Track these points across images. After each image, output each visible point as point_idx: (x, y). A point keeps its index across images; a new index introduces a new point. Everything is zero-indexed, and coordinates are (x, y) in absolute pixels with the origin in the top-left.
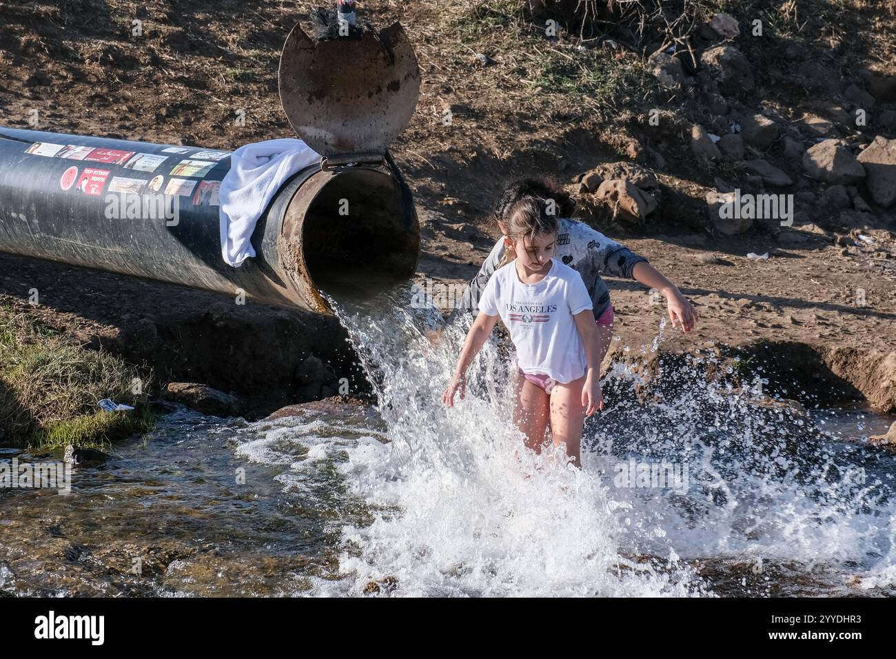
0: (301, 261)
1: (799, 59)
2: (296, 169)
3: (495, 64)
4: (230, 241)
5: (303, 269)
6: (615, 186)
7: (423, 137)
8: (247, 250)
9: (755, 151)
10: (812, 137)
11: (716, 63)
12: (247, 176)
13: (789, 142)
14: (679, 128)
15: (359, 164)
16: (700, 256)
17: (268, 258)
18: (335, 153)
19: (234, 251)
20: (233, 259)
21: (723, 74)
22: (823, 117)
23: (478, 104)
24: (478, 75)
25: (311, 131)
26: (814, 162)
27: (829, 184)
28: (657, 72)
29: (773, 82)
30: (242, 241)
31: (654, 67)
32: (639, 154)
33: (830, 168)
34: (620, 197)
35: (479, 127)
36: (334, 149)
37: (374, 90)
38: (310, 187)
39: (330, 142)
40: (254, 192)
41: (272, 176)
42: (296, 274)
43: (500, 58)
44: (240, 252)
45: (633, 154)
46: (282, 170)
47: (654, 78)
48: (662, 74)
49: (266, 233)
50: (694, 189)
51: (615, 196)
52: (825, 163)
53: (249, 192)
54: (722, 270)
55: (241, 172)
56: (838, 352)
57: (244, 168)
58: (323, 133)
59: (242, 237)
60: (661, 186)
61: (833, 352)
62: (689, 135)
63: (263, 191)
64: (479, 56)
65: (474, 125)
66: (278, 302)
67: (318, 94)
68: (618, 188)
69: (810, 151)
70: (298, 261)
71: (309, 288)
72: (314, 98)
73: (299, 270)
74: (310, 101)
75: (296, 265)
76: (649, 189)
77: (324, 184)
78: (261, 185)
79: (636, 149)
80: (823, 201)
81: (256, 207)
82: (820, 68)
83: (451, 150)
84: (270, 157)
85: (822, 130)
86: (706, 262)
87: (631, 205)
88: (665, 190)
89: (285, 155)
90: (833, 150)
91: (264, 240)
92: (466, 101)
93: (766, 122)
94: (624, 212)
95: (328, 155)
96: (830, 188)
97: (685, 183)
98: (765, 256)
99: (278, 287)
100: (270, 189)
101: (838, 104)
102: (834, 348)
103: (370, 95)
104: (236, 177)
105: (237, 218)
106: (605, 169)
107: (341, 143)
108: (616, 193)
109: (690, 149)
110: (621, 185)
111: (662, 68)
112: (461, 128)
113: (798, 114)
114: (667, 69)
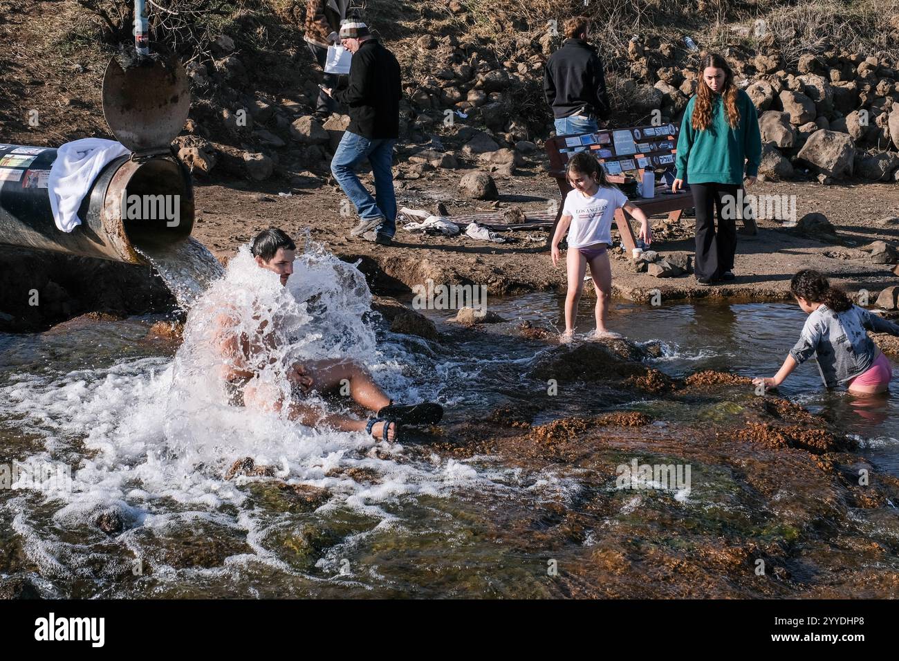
0: (122, 227)
1: (273, 64)
2: (108, 161)
3: (89, 71)
4: (61, 214)
5: (123, 233)
6: (190, 151)
7: (57, 122)
8: (75, 220)
9: (259, 124)
10: (291, 115)
11: (224, 67)
12: (72, 167)
13: (280, 118)
14: (214, 111)
15: (155, 157)
16: (254, 196)
17: (91, 224)
18: (140, 148)
19: (65, 220)
20: (65, 227)
21: (229, 75)
22: (296, 102)
23: (86, 99)
24: (80, 78)
25: (123, 134)
26: (298, 131)
27: (307, 145)
28: (192, 74)
29: (260, 79)
30: (72, 214)
31: (190, 71)
32: (195, 129)
33: (308, 135)
34: (194, 158)
35: (93, 115)
36: (138, 146)
37: (162, 103)
38: (123, 174)
39: (137, 141)
40: (79, 178)
41: (91, 166)
42: (115, 237)
43: (91, 67)
44: (70, 221)
45: (191, 130)
46: (98, 161)
47: (191, 78)
48: (195, 76)
49: (90, 208)
50: (235, 151)
51: (191, 158)
52: (305, 131)
53: (76, 178)
54: (270, 205)
55: (67, 163)
56: (389, 260)
57: (70, 161)
58: (131, 135)
59: (72, 210)
60: (216, 150)
61: (385, 261)
62: (221, 115)
63: (86, 178)
64: (77, 66)
65: (88, 113)
66: (93, 255)
67: (127, 107)
68: (193, 153)
69: (294, 123)
70: (119, 227)
71: (125, 245)
72: (125, 110)
73: (119, 234)
74: (122, 111)
75: (117, 230)
76: (209, 153)
77: (134, 171)
78: (84, 173)
79: (193, 126)
80: (306, 155)
81: (82, 189)
82: (287, 69)
83: (78, 130)
84: (86, 152)
85: (296, 110)
86: (259, 200)
87: (202, 164)
88: (219, 152)
89: (99, 150)
90: (309, 122)
91: (89, 213)
92: (78, 96)
93: (264, 106)
94: (197, 168)
95: (135, 150)
96: (310, 147)
97: (228, 148)
98: (290, 194)
99: (98, 246)
100: (92, 175)
101: (302, 93)
102: (386, 258)
103: (160, 106)
104: (63, 167)
105: (67, 197)
106: (179, 140)
107: (143, 142)
108: (192, 156)
109: (223, 125)
110: (195, 152)
111: (196, 72)
112: (80, 115)
113: (279, 100)
114: (199, 72)
